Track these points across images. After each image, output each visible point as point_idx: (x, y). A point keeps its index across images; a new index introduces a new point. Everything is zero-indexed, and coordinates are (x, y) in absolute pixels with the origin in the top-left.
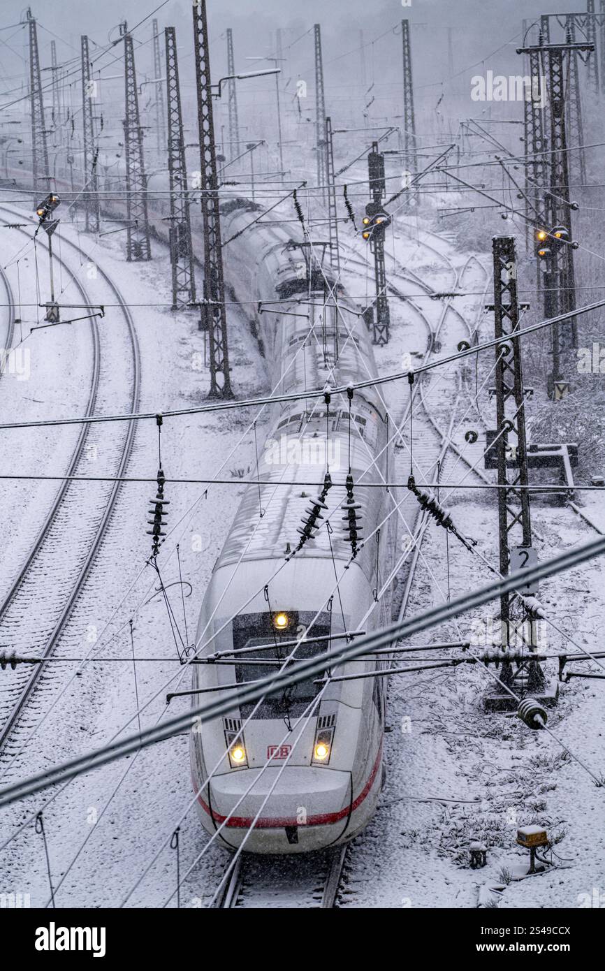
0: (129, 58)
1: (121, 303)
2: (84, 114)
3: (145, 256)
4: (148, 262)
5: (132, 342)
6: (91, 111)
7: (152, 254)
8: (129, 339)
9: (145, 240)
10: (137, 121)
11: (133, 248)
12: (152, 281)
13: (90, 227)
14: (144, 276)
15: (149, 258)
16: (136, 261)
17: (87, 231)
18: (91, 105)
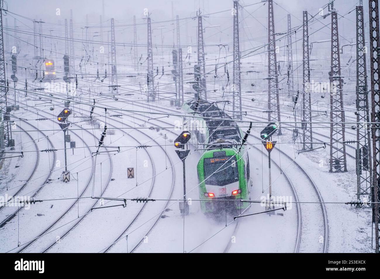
0: (335, 28)
1: (320, 201)
2: (304, 67)
3: (343, 169)
4: (344, 174)
5: (325, 229)
6: (308, 65)
7: (348, 168)
8: (323, 228)
9: (343, 158)
10: (339, 72)
11: (334, 163)
12: (345, 187)
13: (306, 147)
14: (339, 183)
15: (346, 170)
16: (335, 172)
17: (304, 150)
18: (308, 60)
